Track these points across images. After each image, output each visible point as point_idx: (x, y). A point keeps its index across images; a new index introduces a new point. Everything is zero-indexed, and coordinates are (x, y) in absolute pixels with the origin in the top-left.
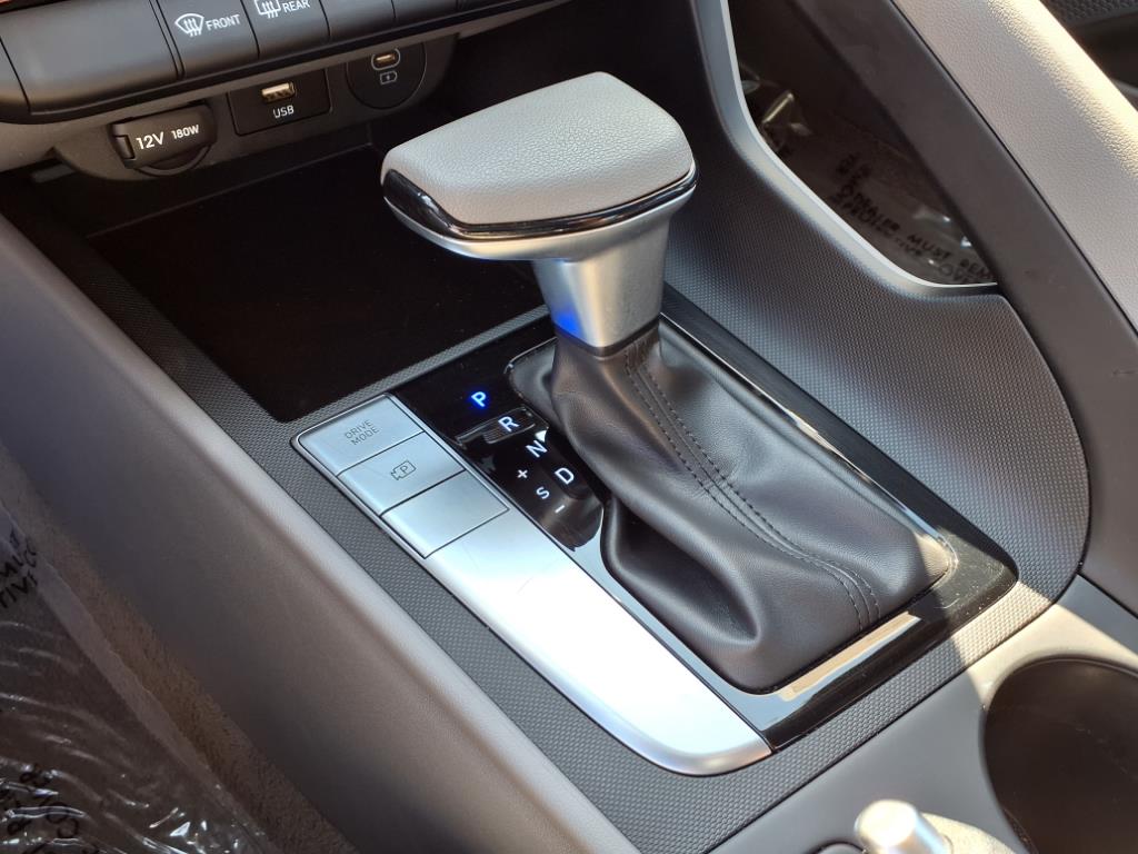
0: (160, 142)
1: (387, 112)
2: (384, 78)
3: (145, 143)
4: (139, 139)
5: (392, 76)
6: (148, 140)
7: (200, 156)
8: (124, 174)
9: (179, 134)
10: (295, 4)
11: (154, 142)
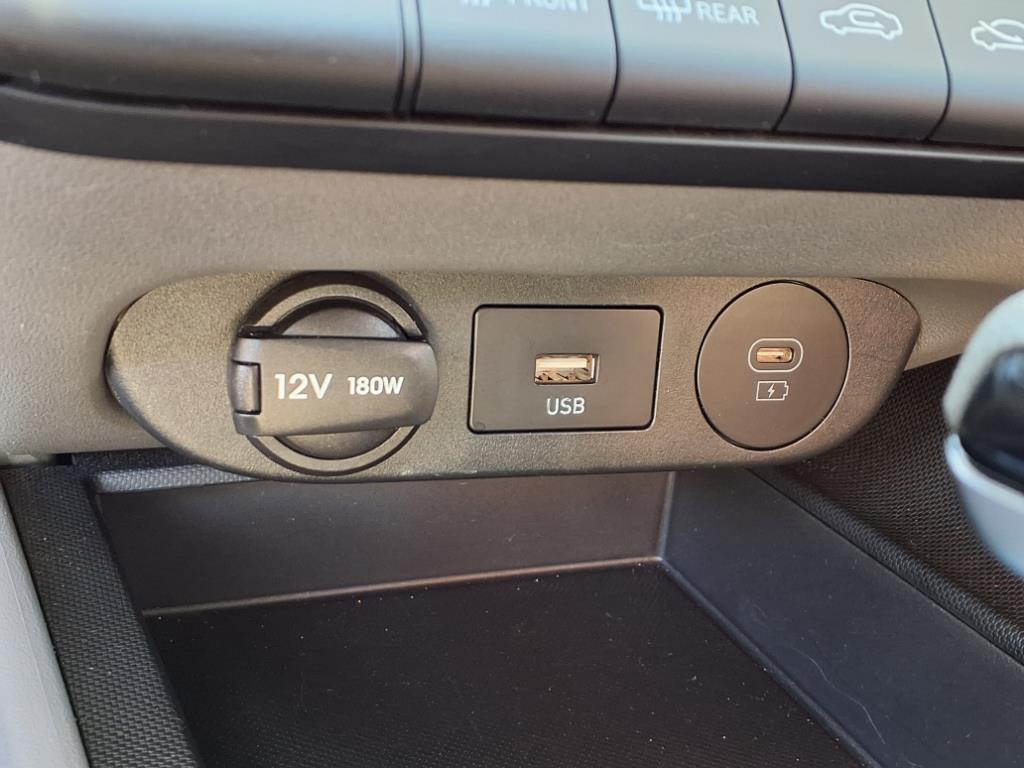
0: (320, 393)
1: (754, 455)
2: (765, 388)
3: (290, 389)
4: (281, 377)
5: (779, 390)
6: (299, 382)
7: (387, 446)
8: (240, 455)
9: (362, 386)
10: (727, 11)
11: (309, 389)
